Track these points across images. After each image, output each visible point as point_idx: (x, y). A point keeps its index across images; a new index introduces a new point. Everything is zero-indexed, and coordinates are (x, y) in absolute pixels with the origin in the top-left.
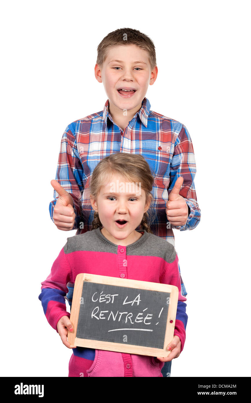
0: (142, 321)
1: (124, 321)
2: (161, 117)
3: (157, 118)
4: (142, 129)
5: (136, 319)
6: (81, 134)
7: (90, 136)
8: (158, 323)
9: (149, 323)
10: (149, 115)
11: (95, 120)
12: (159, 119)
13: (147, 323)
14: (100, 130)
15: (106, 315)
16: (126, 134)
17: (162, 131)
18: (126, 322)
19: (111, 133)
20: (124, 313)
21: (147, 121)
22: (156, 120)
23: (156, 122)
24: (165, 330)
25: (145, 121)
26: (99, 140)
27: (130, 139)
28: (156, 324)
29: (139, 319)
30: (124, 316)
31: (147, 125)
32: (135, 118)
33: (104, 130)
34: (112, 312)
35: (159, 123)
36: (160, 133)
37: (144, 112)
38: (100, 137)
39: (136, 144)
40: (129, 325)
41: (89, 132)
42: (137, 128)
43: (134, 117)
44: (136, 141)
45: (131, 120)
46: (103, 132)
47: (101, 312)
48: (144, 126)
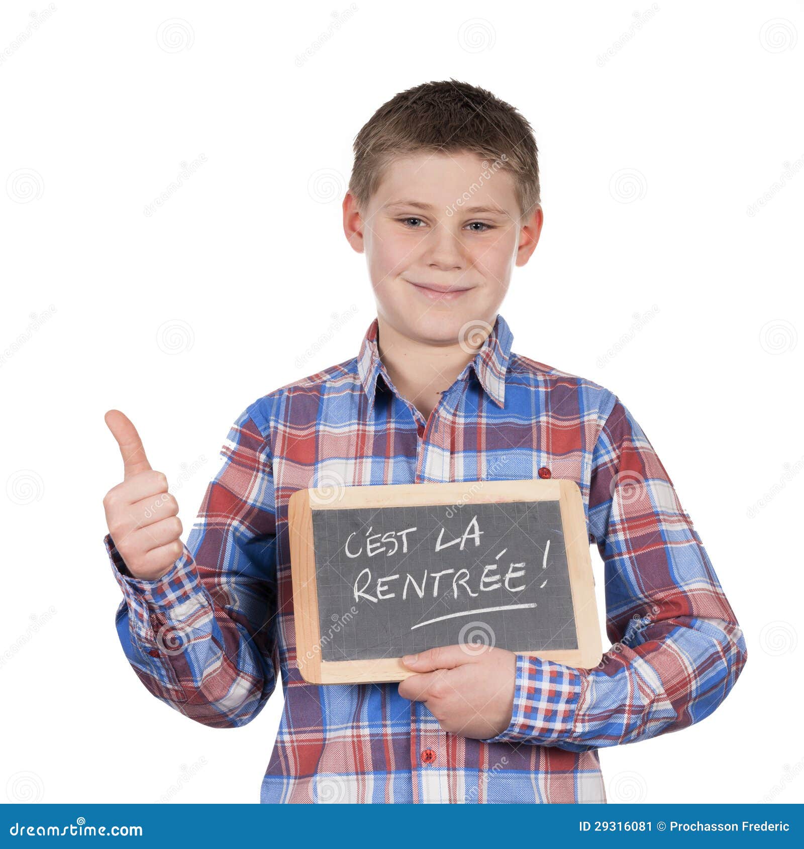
0: (500, 584)
1: (449, 593)
2: (547, 372)
3: (535, 374)
4: (487, 413)
5: (482, 584)
6: (288, 430)
7: (317, 437)
8: (545, 583)
9: (522, 588)
10: (508, 368)
11: (333, 384)
12: (540, 378)
13: (514, 587)
14: (350, 420)
15: (395, 587)
16: (436, 431)
17: (551, 420)
18: (456, 596)
19: (384, 427)
20: (444, 572)
21: (502, 386)
22: (532, 382)
23: (532, 389)
24: (571, 598)
25: (496, 387)
26: (348, 450)
27: (447, 450)
28: (542, 587)
29: (490, 581)
30: (446, 582)
31: (503, 400)
32: (462, 380)
33: (361, 416)
34: (409, 576)
35: (542, 389)
36: (543, 425)
37: (490, 359)
38: (349, 441)
39: (465, 466)
40: (466, 602)
41: (315, 425)
42: (468, 412)
43: (460, 377)
44: (467, 454)
45: (451, 388)
46: (359, 424)
47: (380, 580)
48: (493, 403)
